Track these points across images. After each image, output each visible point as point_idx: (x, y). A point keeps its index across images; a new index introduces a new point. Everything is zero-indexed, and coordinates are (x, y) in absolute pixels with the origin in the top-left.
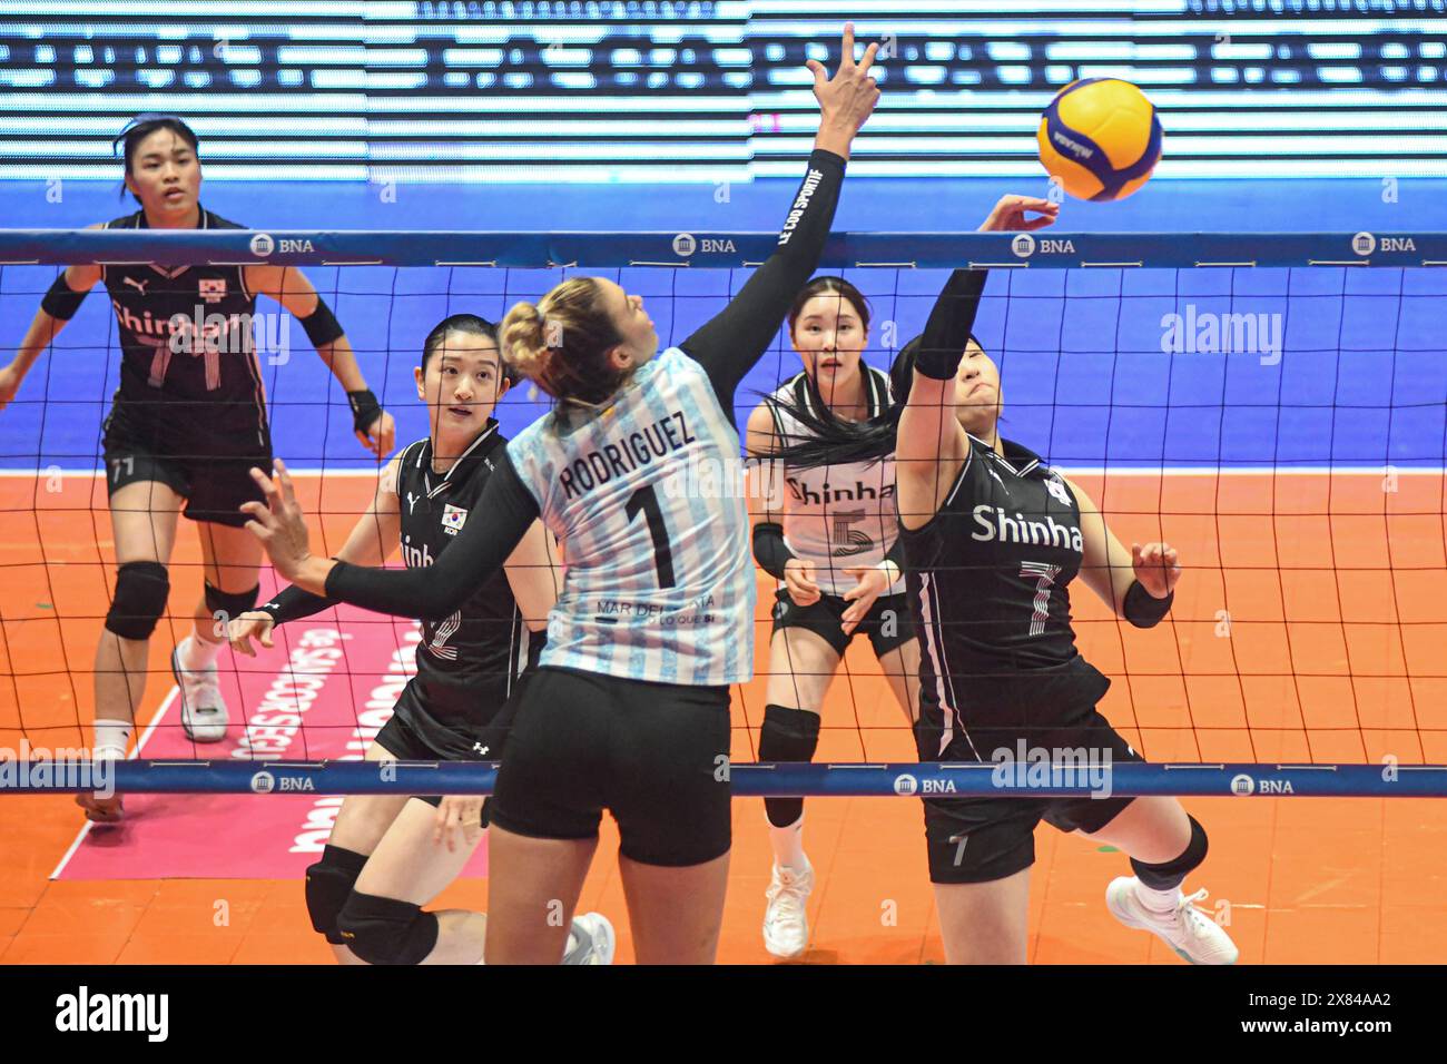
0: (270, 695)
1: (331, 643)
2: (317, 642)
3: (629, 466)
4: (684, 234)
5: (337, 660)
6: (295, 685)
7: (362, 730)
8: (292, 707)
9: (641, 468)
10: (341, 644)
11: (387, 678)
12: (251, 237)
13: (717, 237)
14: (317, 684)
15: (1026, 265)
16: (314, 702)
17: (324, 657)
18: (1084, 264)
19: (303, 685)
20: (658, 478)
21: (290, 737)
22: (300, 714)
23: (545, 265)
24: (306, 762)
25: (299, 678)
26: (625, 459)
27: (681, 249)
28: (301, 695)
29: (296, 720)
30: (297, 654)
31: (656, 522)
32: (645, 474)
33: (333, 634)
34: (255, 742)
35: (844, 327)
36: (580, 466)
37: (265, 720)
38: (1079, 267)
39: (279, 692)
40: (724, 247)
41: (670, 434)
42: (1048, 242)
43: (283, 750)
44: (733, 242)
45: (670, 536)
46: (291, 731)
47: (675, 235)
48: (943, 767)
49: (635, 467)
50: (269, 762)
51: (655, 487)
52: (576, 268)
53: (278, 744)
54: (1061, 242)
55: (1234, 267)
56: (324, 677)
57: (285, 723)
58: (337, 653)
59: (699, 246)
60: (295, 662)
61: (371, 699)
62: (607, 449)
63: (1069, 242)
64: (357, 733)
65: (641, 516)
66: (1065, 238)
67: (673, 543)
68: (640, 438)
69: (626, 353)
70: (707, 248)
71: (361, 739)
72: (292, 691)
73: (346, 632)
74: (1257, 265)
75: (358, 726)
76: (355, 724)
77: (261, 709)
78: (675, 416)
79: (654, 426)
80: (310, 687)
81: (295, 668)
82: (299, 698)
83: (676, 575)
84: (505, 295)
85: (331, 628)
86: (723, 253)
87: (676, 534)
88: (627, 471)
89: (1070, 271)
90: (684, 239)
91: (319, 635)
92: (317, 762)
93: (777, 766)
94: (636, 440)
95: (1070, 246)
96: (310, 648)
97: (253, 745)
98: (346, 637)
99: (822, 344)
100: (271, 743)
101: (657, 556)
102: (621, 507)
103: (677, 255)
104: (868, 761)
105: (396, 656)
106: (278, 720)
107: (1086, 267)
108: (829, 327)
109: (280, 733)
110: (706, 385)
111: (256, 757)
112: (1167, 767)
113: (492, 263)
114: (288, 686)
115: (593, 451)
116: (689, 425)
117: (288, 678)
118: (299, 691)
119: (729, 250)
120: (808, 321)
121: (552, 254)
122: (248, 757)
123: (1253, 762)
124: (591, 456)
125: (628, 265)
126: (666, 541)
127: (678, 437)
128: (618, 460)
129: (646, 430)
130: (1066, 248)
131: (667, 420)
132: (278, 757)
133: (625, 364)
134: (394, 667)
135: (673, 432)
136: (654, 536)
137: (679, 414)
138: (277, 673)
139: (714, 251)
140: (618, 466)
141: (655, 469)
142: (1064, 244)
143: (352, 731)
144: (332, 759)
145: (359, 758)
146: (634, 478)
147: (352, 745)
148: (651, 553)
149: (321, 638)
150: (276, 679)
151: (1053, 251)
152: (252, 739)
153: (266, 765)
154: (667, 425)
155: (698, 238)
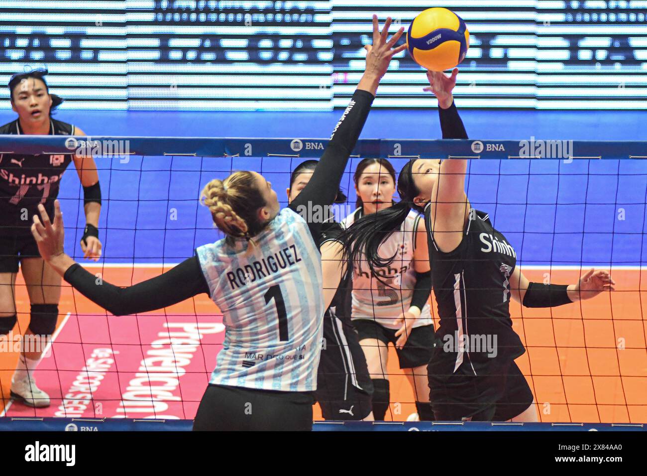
0: (76, 383)
1: (107, 355)
2: (100, 355)
3: (266, 273)
4: (296, 139)
5: (111, 365)
6: (88, 378)
7: (124, 402)
8: (87, 389)
9: (273, 275)
10: (113, 356)
11: (138, 375)
12: (65, 139)
13: (314, 141)
14: (101, 377)
15: (479, 157)
16: (99, 387)
17: (105, 363)
18: (509, 157)
19: (93, 378)
20: (282, 281)
21: (86, 405)
22: (91, 393)
23: (222, 156)
24: (95, 418)
25: (90, 374)
26: (264, 269)
27: (295, 148)
28: (92, 383)
29: (89, 396)
30: (90, 362)
31: (280, 304)
32: (275, 278)
33: (109, 351)
34: (67, 408)
35: (383, 183)
36: (240, 272)
37: (73, 396)
38: (507, 158)
39: (80, 382)
40: (318, 147)
41: (288, 257)
42: (490, 145)
43: (82, 412)
44: (322, 143)
45: (287, 312)
46: (87, 402)
47: (292, 140)
48: (433, 423)
49: (269, 274)
50: (75, 418)
51: (280, 285)
52: (239, 157)
53: (80, 409)
54: (497, 145)
55: (590, 159)
56: (104, 374)
57: (83, 398)
58: (111, 361)
59: (304, 146)
60: (89, 366)
61: (129, 385)
62: (255, 263)
63: (502, 145)
64: (121, 404)
65: (273, 300)
66: (500, 143)
67: (288, 316)
68: (273, 258)
69: (267, 211)
70: (308, 147)
71: (124, 407)
72: (87, 381)
73: (116, 350)
74: (602, 158)
75: (122, 400)
76: (120, 399)
77: (70, 391)
78: (291, 247)
79: (280, 252)
80: (96, 379)
81: (88, 369)
82: (91, 385)
83: (289, 335)
84: (201, 171)
85: (108, 347)
86: (318, 150)
87: (290, 312)
88: (265, 276)
89: (502, 160)
90: (296, 142)
91: (102, 351)
92: (100, 419)
93: (345, 422)
94: (271, 260)
95: (502, 148)
96: (97, 358)
97: (66, 409)
98: (116, 352)
99: (372, 191)
100: (76, 408)
101: (280, 323)
102: (262, 296)
103: (293, 151)
104: (394, 420)
105: (142, 363)
106: (79, 396)
107: (511, 158)
108: (375, 182)
109: (81, 403)
110: (307, 230)
111: (68, 416)
112: (553, 425)
113: (194, 154)
114: (85, 378)
115: (247, 264)
116: (298, 251)
117: (85, 374)
118: (91, 381)
119: (321, 148)
120: (365, 179)
121: (226, 151)
122: (64, 416)
123: (599, 422)
124: (246, 267)
125: (267, 156)
126: (285, 315)
127: (293, 258)
128: (261, 270)
129: (276, 255)
130: (500, 148)
131: (287, 249)
132: (79, 416)
133: (267, 217)
134: (141, 369)
135: (290, 256)
136: (279, 311)
137: (293, 246)
138: (78, 371)
139: (312, 148)
140: (260, 273)
141: (280, 276)
142: (499, 146)
143: (119, 403)
144: (108, 417)
145: (123, 417)
146: (269, 279)
147: (119, 410)
148: (277, 322)
149: (103, 353)
150: (79, 374)
151: (493, 150)
152: (66, 406)
153: (73, 420)
154: (287, 252)
155: (304, 142)
